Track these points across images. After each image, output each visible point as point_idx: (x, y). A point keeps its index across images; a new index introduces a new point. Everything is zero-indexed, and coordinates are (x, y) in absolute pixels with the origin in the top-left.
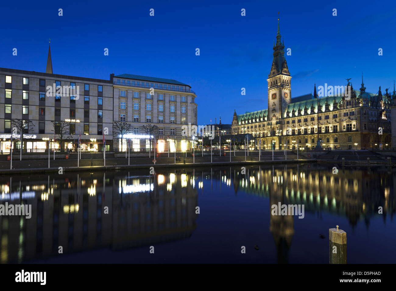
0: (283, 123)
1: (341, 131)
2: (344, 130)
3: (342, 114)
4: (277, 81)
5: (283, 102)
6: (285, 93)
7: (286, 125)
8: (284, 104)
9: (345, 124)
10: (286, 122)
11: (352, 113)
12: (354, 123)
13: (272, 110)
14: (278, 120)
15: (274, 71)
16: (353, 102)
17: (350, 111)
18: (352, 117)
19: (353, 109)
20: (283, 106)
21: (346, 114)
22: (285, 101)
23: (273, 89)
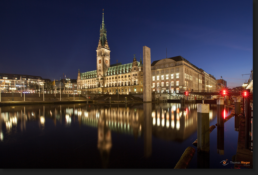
0: (105, 79)
1: (132, 85)
2: (133, 84)
3: (132, 75)
4: (101, 52)
5: (105, 66)
6: (106, 60)
7: (106, 80)
8: (105, 67)
9: (133, 81)
10: (106, 79)
11: (136, 75)
12: (137, 80)
13: (99, 71)
14: (102, 77)
15: (100, 45)
16: (136, 68)
17: (135, 73)
18: (136, 77)
19: (136, 72)
20: (105, 68)
21: (134, 75)
22: (106, 65)
23: (99, 57)
